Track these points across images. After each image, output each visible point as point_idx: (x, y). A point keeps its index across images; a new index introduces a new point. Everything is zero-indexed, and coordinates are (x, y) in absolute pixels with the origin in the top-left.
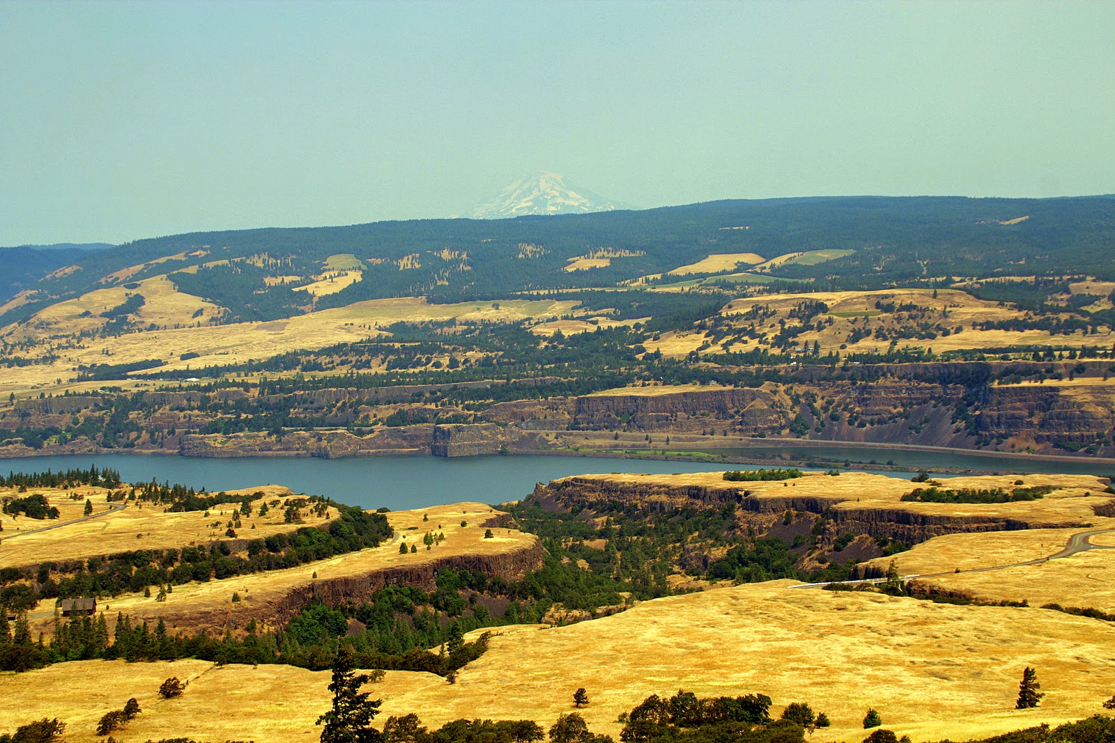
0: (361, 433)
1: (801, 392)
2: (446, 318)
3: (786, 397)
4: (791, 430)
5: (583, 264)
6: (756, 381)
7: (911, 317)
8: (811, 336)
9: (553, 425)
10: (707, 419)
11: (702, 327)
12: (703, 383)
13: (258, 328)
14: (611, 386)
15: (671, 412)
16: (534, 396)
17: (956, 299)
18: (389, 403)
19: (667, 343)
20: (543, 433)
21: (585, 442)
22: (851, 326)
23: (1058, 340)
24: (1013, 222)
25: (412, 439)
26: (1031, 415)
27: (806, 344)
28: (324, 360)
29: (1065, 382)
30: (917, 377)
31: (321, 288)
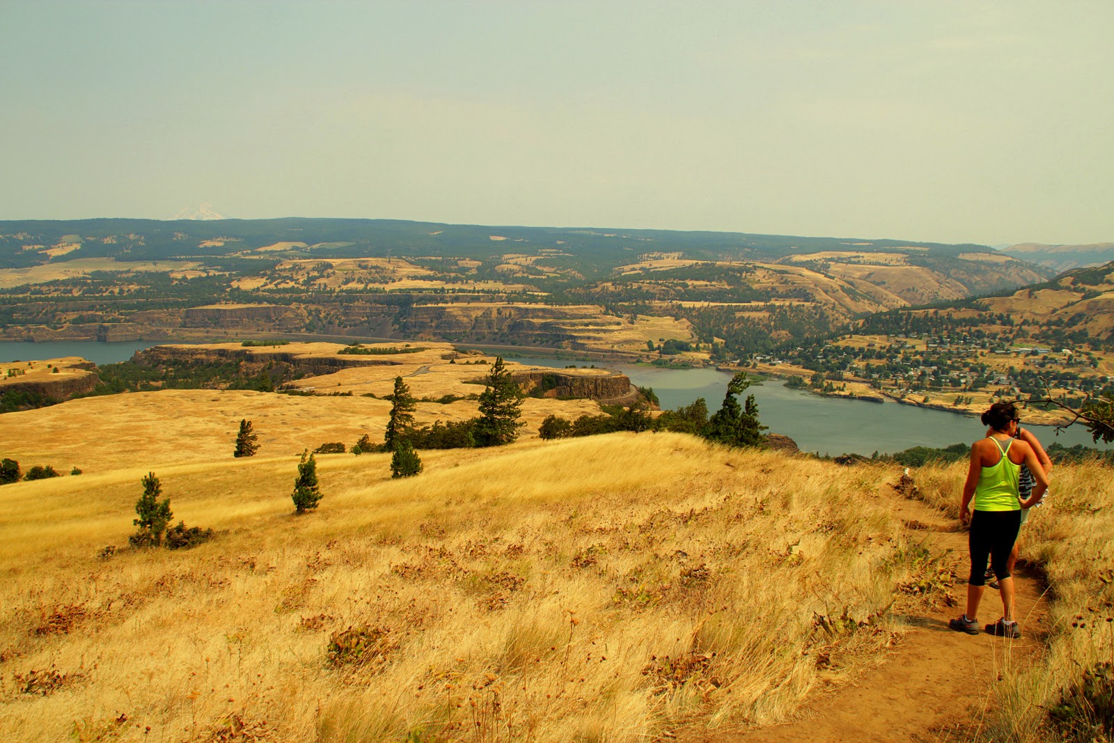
0: (56, 328)
1: (313, 309)
2: (125, 269)
3: (305, 311)
4: (307, 329)
5: (209, 244)
6: (288, 302)
7: (376, 272)
8: (323, 281)
9: (171, 325)
10: (260, 322)
11: (264, 275)
12: (259, 303)
13: (12, 272)
14: (207, 304)
15: (240, 318)
16: (160, 308)
17: (400, 264)
18: (74, 311)
19: (245, 282)
20: (165, 329)
21: (189, 334)
22: (345, 276)
23: (449, 286)
24: (435, 233)
25: (86, 332)
26: (432, 321)
27: (320, 284)
28: (45, 289)
29: (450, 305)
30: (375, 302)
31: (55, 252)
